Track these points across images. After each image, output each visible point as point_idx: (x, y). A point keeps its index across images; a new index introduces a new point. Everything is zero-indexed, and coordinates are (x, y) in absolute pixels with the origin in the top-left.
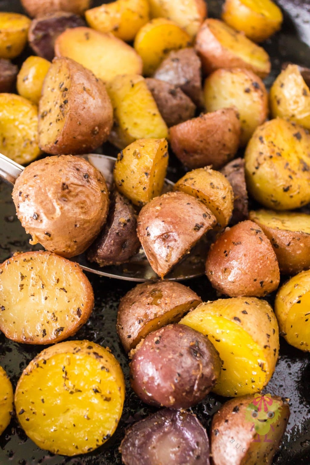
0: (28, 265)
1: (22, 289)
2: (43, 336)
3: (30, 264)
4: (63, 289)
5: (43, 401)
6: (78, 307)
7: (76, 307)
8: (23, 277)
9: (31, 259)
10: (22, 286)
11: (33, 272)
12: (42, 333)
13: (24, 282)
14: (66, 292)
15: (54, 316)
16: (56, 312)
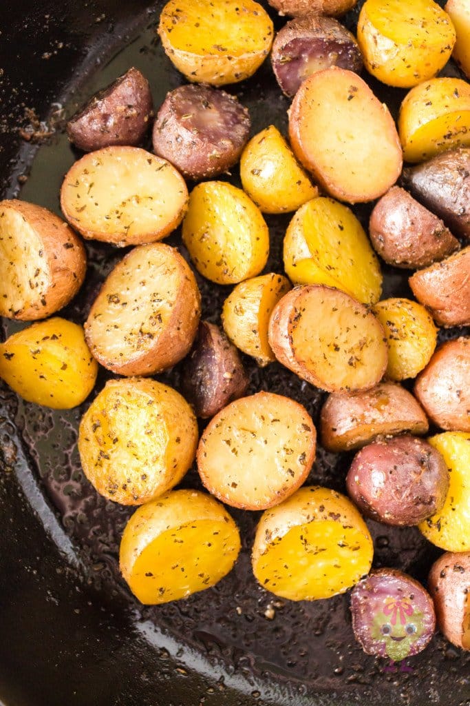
0: (224, 428)
1: (236, 453)
2: (293, 475)
3: (224, 426)
4: (274, 420)
5: (286, 567)
6: (301, 425)
7: (299, 426)
8: (228, 442)
9: (222, 420)
10: (234, 450)
11: (234, 431)
12: (290, 474)
13: (233, 445)
14: (279, 420)
15: (287, 450)
16: (286, 445)
